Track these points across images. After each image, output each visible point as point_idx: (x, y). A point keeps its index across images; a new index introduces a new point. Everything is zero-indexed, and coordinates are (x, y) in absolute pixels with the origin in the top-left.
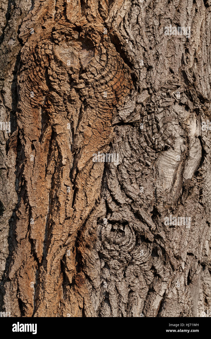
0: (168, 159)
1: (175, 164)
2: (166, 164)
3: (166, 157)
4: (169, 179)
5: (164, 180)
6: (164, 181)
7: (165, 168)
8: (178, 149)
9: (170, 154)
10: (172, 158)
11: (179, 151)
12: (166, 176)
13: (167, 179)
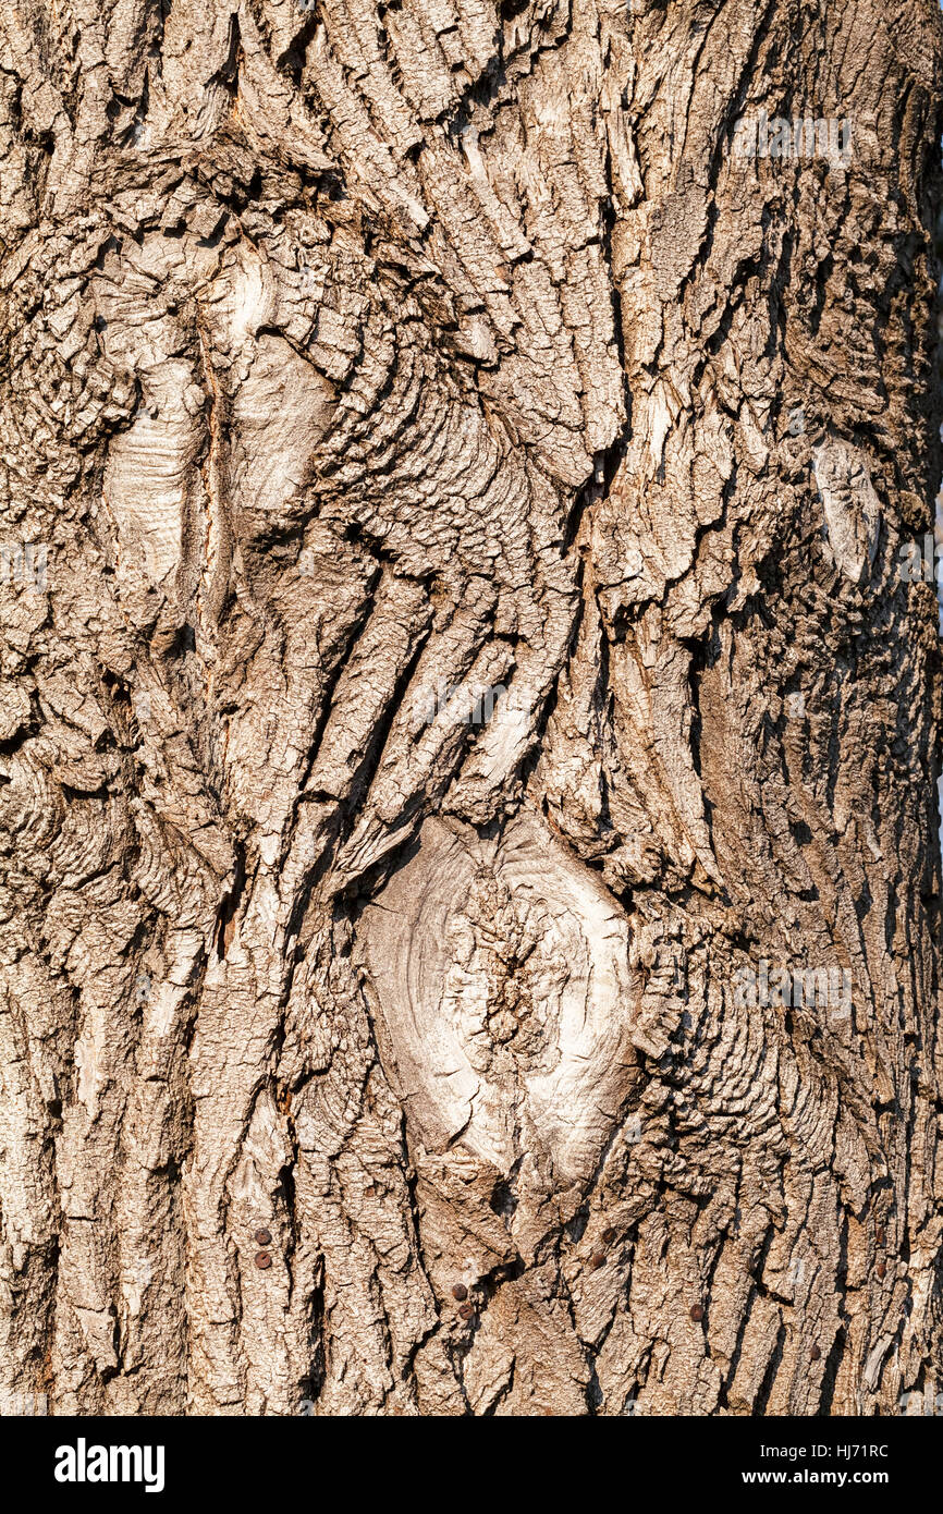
0: (143, 458)
1: (170, 471)
2: (139, 480)
3: (133, 457)
4: (169, 533)
5: (146, 543)
6: (148, 546)
7: (142, 497)
8: (173, 410)
9: (142, 440)
10: (157, 451)
11: (180, 416)
12: (151, 526)
13: (159, 535)
